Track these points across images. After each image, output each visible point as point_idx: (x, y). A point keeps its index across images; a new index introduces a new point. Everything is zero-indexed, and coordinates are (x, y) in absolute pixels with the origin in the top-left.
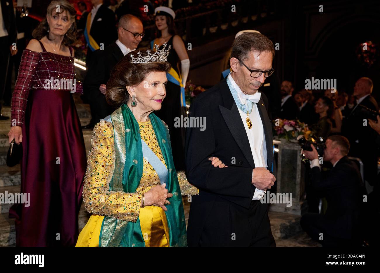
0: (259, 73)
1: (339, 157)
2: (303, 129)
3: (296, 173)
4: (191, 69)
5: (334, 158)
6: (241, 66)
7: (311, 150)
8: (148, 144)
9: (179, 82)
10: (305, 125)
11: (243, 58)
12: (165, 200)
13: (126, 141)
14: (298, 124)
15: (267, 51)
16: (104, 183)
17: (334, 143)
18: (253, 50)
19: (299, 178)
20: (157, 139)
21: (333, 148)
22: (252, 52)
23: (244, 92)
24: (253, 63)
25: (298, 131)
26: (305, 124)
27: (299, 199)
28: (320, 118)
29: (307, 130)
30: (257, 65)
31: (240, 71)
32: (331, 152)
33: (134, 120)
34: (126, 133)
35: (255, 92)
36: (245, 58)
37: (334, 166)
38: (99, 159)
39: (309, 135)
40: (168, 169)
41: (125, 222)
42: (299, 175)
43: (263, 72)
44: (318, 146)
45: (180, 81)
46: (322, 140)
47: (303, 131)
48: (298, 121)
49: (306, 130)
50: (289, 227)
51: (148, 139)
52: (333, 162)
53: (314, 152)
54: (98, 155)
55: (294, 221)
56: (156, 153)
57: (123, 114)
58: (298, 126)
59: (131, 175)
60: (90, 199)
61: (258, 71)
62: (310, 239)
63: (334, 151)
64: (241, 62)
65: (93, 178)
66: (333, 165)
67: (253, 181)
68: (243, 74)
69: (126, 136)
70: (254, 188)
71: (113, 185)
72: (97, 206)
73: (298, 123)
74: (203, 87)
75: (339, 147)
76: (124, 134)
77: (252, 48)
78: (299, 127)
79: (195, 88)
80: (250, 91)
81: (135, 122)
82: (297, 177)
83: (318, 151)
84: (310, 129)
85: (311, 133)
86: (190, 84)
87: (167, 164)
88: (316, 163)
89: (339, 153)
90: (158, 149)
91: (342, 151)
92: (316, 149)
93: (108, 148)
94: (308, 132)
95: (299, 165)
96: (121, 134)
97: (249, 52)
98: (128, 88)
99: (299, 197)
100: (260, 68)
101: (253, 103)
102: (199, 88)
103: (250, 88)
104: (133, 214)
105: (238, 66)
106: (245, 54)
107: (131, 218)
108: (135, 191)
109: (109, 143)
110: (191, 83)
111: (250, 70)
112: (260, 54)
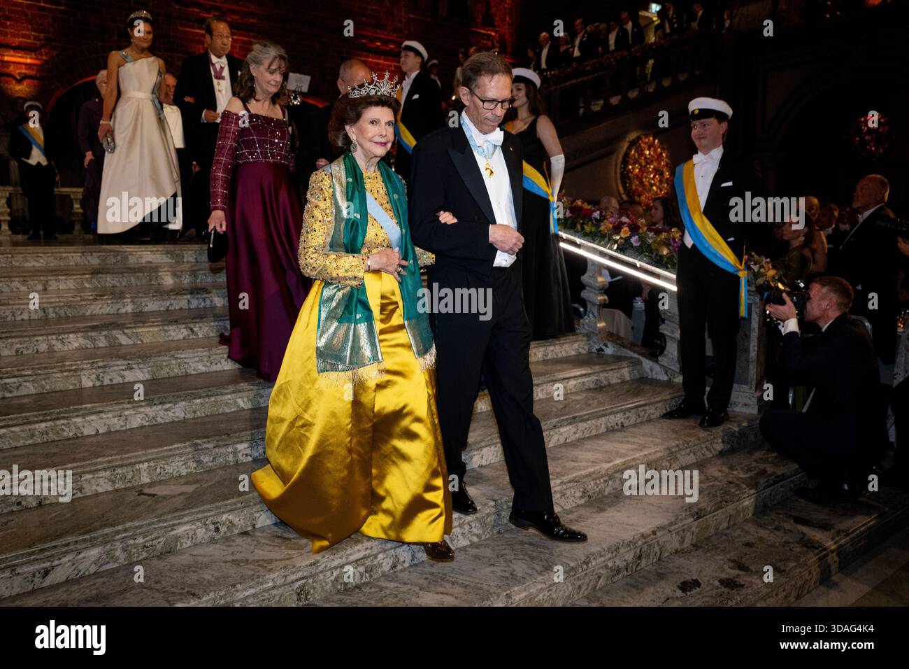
0: (495, 103)
1: (834, 314)
2: (762, 267)
3: (749, 342)
4: (567, 171)
5: (823, 316)
6: (472, 96)
7: (783, 303)
8: (376, 199)
9: (547, 194)
10: (764, 260)
11: (474, 86)
12: (395, 266)
13: (347, 193)
14: (752, 259)
15: (501, 74)
16: (322, 242)
17: (825, 290)
18: (484, 75)
19: (754, 351)
20: (388, 194)
21: (823, 299)
22: (482, 77)
23: (481, 131)
24: (484, 92)
25: (754, 270)
26: (766, 258)
27: (754, 388)
28: (791, 248)
29: (769, 269)
30: (492, 94)
31: (472, 104)
32: (820, 305)
33: (357, 169)
34: (348, 183)
35: (494, 130)
36: (476, 86)
37: (823, 330)
38: (317, 213)
39: (773, 277)
40: (401, 229)
41: (348, 288)
42: (754, 346)
43: (499, 102)
44: (795, 295)
45: (550, 192)
46: (802, 285)
47: (762, 270)
48: (753, 254)
49: (767, 269)
50: (737, 434)
51: (376, 193)
52: (821, 323)
53: (789, 307)
54: (314, 209)
55: (745, 424)
56: (386, 209)
57: (344, 162)
58: (752, 263)
59: (353, 232)
60: (306, 259)
61: (493, 100)
62: (775, 454)
63: (824, 304)
64: (472, 92)
65: (310, 236)
66: (821, 329)
67: (491, 239)
68: (476, 106)
69: (347, 187)
70: (495, 250)
71: (334, 246)
72: (314, 268)
73: (753, 256)
74: (584, 201)
75: (834, 297)
76: (344, 184)
77: (483, 73)
78: (755, 264)
79: (572, 203)
80: (486, 128)
81: (358, 171)
82: (751, 349)
83: (795, 304)
84: (774, 267)
85: (776, 274)
86: (563, 196)
87: (399, 223)
88: (792, 325)
89: (834, 308)
90: (388, 206)
91: (839, 304)
92: (792, 300)
93: (325, 200)
94: (772, 273)
95: (754, 329)
96: (341, 184)
97: (478, 77)
98: (347, 127)
99: (754, 383)
100: (495, 97)
101: (495, 146)
102: (579, 203)
103: (486, 124)
104: (355, 277)
105: (469, 97)
106: (475, 80)
107: (354, 283)
108: (360, 253)
109: (327, 194)
110: (565, 195)
111: (482, 100)
112: (492, 78)
